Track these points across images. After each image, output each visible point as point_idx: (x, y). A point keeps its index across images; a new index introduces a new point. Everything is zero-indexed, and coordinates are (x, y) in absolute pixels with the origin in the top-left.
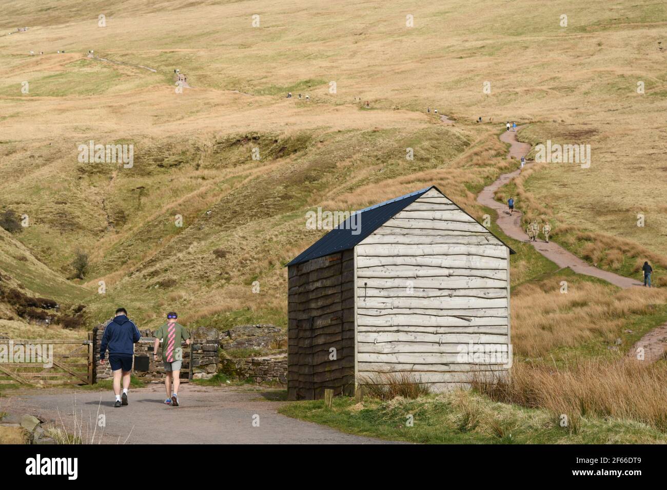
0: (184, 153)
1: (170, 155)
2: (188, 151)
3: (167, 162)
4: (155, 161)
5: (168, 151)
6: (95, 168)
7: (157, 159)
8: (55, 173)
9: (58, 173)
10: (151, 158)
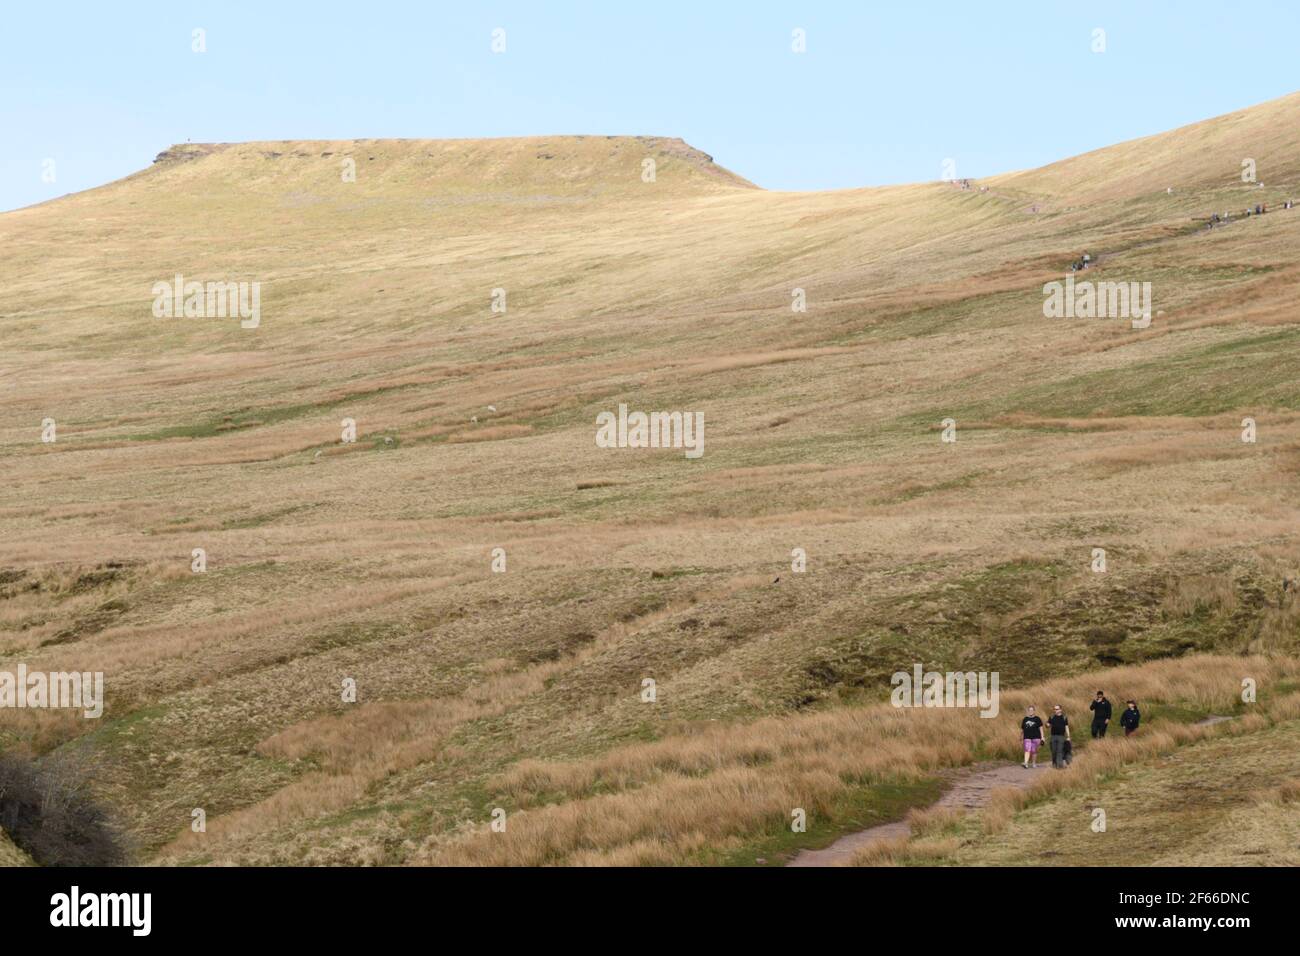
0: (1202, 612)
1: (1151, 619)
2: (1218, 603)
3: (1137, 646)
4: (1091, 643)
5: (1147, 603)
6: (874, 666)
7: (1098, 634)
8: (724, 682)
9: (736, 681)
10: (1080, 629)
